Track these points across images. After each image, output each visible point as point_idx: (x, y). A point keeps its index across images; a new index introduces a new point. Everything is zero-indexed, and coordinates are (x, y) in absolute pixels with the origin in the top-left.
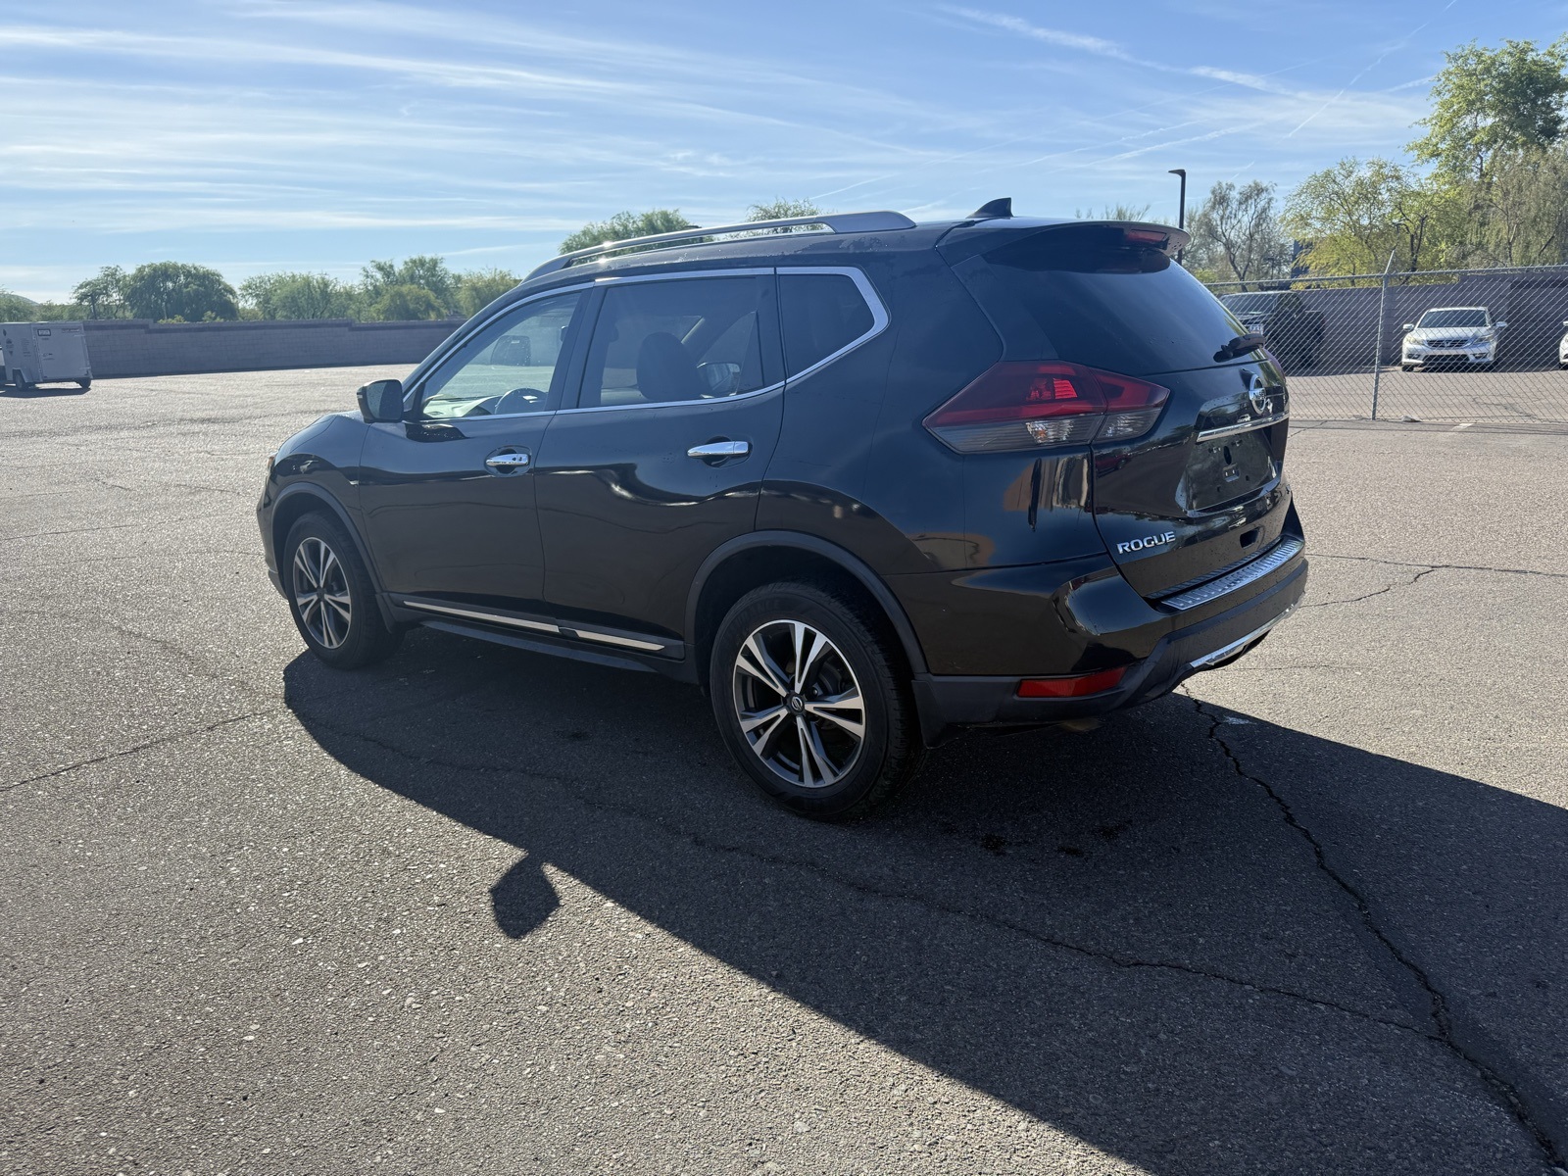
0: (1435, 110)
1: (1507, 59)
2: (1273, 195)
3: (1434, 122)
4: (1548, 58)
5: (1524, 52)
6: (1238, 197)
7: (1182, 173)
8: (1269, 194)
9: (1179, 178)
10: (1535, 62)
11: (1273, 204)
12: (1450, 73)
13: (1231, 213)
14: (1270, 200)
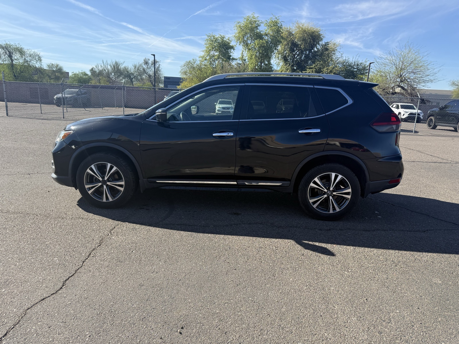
0: (205, 49)
1: (220, 39)
2: (160, 64)
3: (205, 51)
4: (228, 40)
5: (223, 38)
6: (151, 63)
7: (154, 55)
8: (159, 63)
9: (153, 57)
10: (226, 41)
11: (160, 66)
12: (208, 40)
13: (149, 67)
14: (159, 65)
